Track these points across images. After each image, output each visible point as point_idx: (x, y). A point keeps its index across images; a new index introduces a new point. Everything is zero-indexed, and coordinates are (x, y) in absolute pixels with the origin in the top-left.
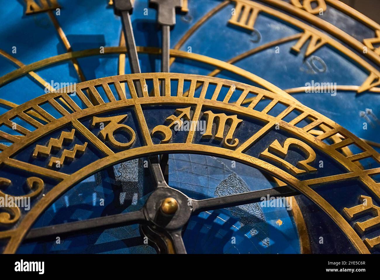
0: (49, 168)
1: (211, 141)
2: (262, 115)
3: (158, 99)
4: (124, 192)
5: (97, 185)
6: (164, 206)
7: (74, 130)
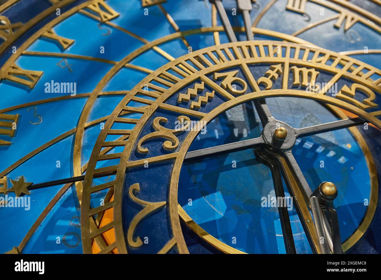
0: (191, 109)
1: (299, 88)
2: (332, 68)
3: (257, 59)
4: (237, 128)
5: (217, 124)
6: (277, 133)
7: (203, 83)
